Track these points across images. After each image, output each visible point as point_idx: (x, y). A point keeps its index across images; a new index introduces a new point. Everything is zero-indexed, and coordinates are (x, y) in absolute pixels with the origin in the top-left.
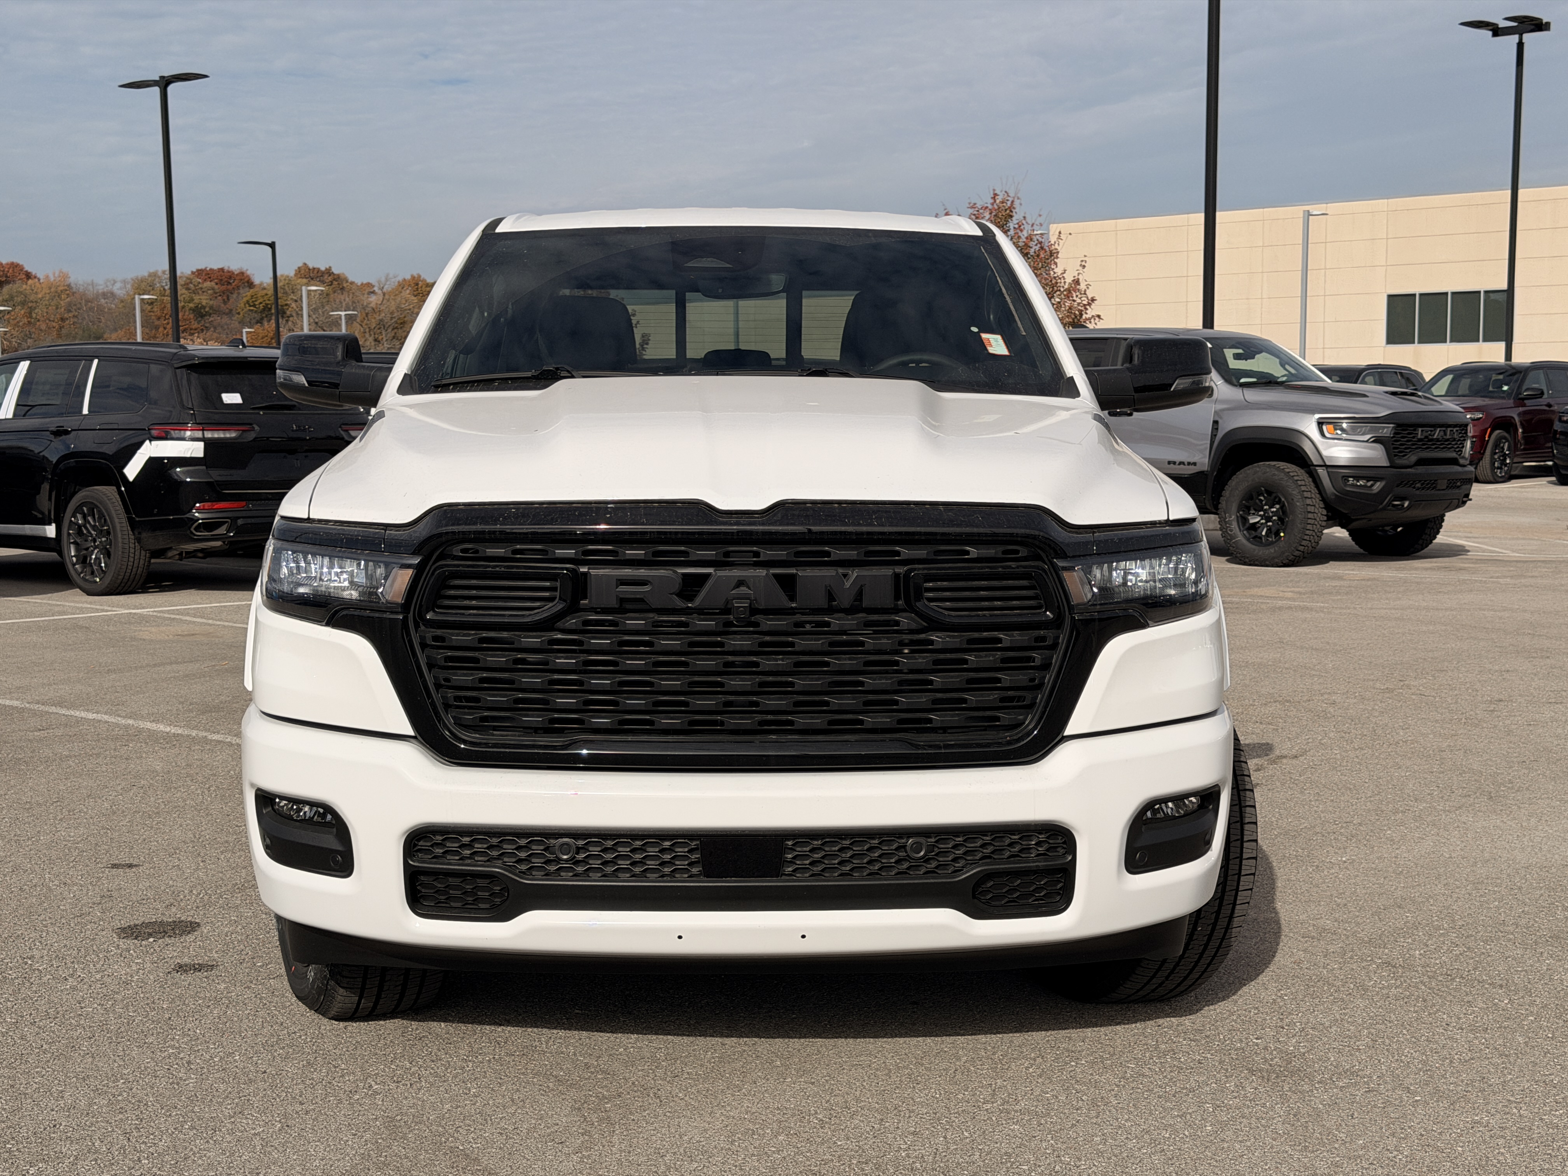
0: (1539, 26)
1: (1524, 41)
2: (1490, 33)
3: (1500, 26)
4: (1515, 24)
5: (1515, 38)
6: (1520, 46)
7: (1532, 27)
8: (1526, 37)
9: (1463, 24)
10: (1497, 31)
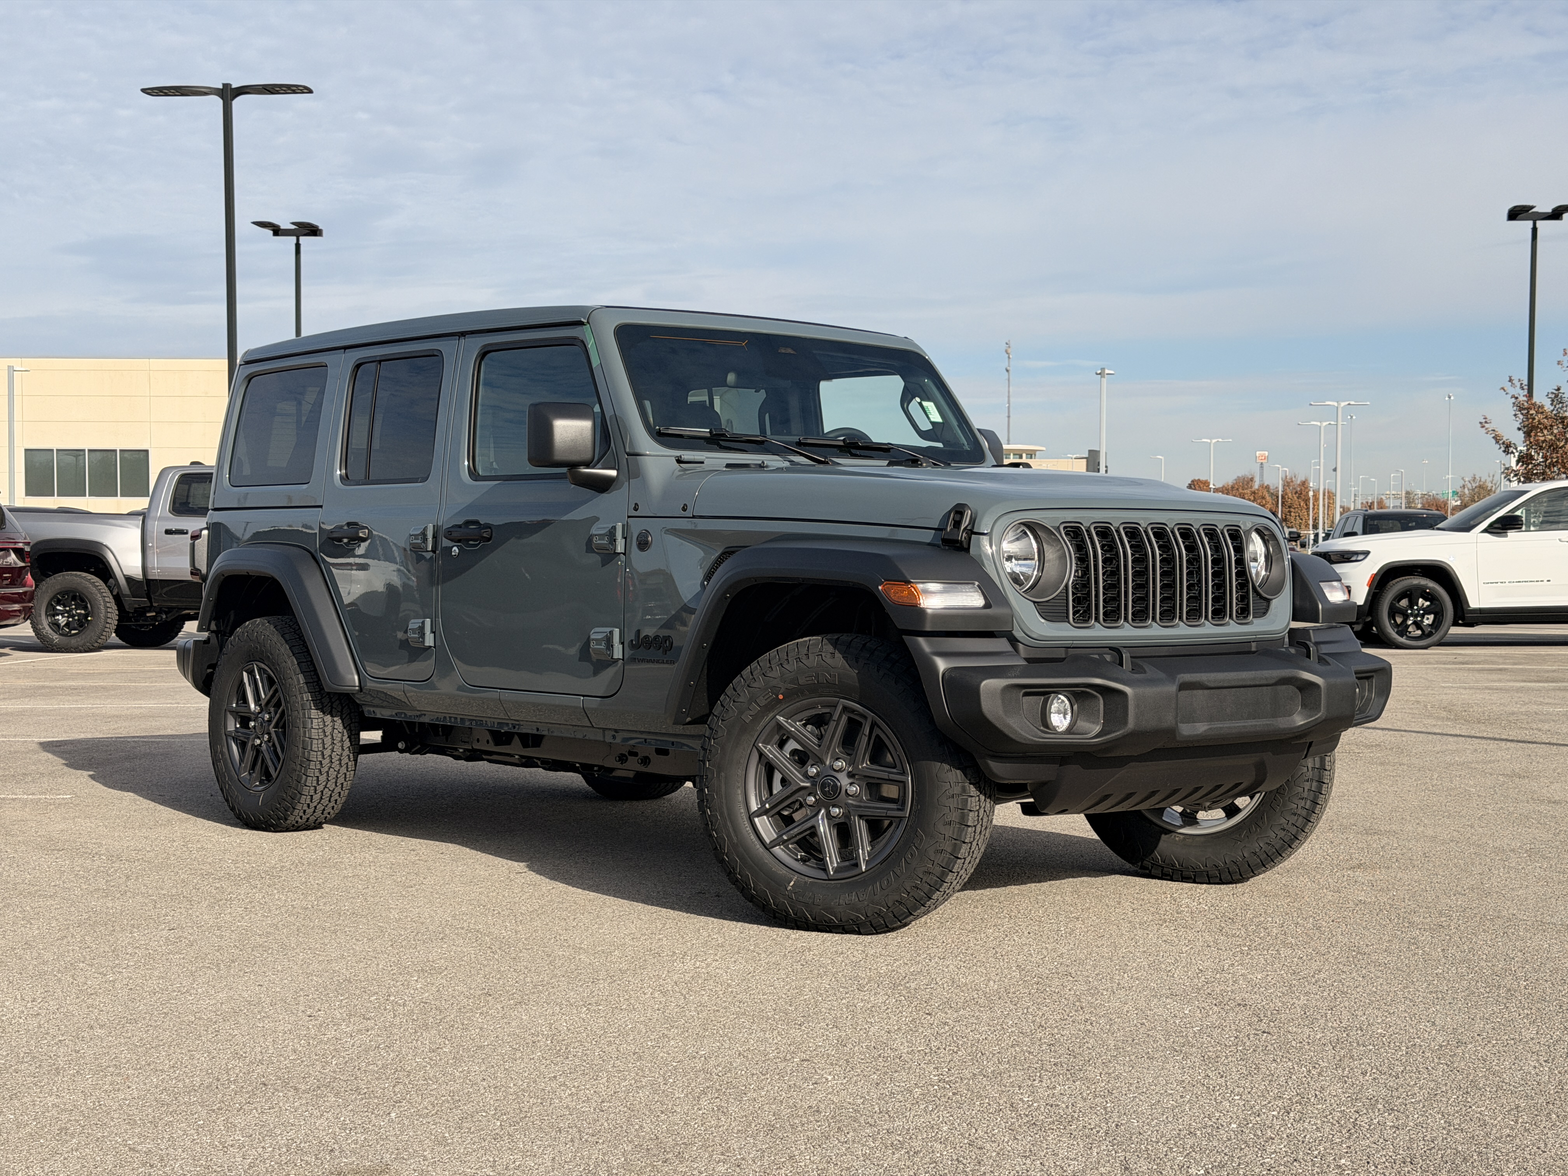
0: (313, 231)
1: (301, 242)
2: (271, 232)
3: (282, 227)
4: (293, 227)
5: (294, 239)
6: (298, 246)
7: (308, 231)
8: (302, 239)
9: (254, 223)
10: (277, 231)
